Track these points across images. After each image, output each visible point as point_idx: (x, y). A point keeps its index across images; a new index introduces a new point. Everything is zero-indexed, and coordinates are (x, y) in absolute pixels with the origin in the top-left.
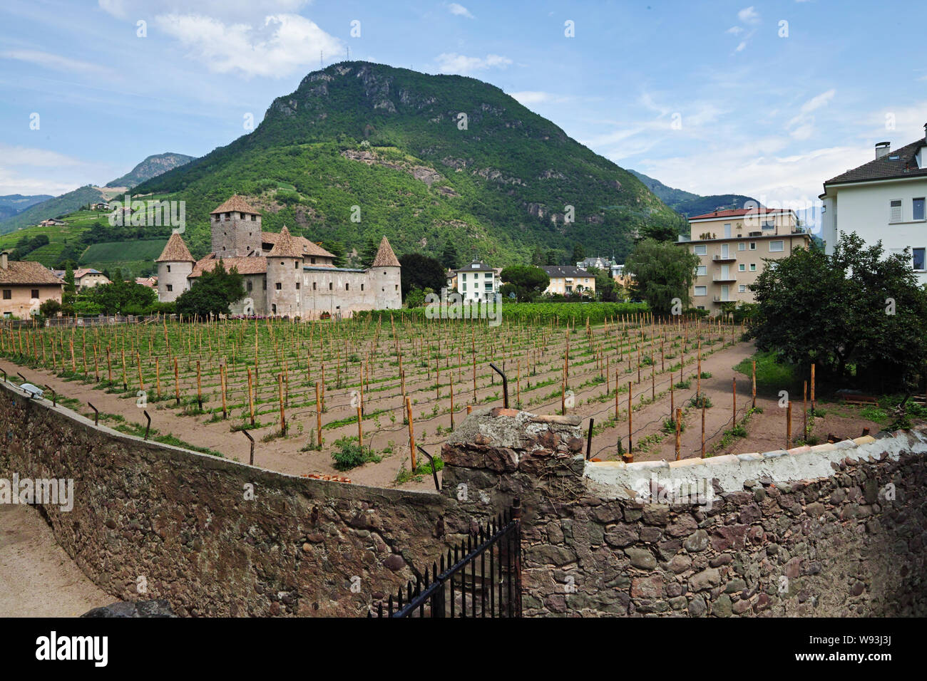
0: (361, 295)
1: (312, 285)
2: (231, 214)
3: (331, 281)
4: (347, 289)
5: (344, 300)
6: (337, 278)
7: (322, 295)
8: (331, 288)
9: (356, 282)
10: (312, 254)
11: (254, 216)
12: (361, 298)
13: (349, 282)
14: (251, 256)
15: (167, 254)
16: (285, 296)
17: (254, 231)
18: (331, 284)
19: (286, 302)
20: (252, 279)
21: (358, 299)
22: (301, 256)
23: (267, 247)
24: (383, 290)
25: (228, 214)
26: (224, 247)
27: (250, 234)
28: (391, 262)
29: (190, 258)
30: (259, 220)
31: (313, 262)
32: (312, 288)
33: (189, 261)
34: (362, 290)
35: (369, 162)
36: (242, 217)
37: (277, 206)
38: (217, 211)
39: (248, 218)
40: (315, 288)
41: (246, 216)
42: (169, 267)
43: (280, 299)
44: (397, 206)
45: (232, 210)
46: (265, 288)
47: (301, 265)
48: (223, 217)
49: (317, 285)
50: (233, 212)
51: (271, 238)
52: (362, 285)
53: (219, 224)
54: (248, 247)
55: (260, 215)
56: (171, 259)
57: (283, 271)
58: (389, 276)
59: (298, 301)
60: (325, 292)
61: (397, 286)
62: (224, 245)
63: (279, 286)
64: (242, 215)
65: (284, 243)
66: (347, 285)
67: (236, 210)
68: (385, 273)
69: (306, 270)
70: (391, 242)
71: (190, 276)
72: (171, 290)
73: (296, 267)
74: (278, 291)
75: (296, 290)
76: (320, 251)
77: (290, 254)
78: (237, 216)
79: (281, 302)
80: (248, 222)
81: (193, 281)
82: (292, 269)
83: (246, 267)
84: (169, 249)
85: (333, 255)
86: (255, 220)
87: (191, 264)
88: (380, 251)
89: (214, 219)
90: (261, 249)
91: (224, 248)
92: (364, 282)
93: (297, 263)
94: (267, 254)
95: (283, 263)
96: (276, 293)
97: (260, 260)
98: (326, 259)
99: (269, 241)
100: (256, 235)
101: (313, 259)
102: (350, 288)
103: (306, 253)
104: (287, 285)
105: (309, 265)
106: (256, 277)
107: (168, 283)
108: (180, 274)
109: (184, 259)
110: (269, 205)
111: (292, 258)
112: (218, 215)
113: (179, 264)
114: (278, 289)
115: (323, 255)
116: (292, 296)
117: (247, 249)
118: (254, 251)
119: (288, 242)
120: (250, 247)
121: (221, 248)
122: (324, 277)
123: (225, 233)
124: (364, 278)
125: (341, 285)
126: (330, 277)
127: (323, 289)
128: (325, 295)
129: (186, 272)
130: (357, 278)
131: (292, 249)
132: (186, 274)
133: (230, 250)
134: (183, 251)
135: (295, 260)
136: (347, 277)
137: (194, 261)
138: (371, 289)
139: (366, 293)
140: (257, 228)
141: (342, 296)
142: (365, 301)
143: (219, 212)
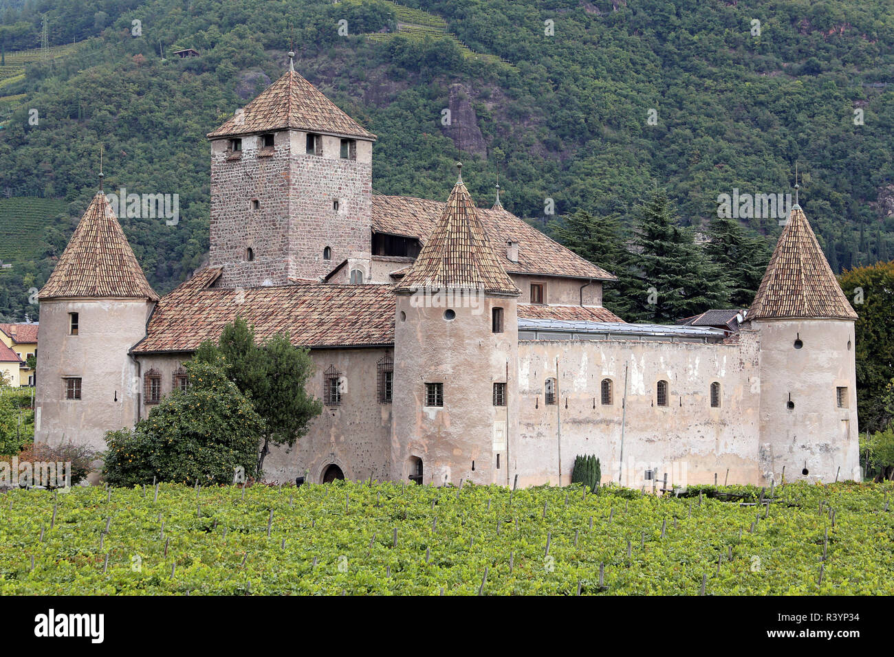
0: (708, 422)
1: (543, 387)
2: (277, 138)
3: (606, 374)
4: (662, 400)
5: (649, 441)
6: (629, 362)
7: (576, 422)
8: (606, 398)
9: (694, 373)
10: (534, 270)
11: (348, 143)
12: (709, 433)
13: (669, 376)
14: (337, 279)
15: (69, 273)
16: (455, 430)
17: (347, 194)
18: (606, 384)
19: (456, 452)
20: (343, 363)
21: (701, 439)
23: (389, 245)
24: (791, 405)
25: (267, 138)
26: (250, 250)
27: (336, 204)
28: (822, 304)
29: (142, 285)
31: (539, 299)
32: (543, 397)
33: (139, 297)
34: (716, 402)
36: (310, 146)
38: (233, 126)
39: (331, 148)
40: (551, 400)
41: (325, 140)
42: (75, 317)
43: (438, 440)
45: (280, 123)
46: (386, 395)
47: (512, 319)
48: (250, 146)
49: (559, 387)
50: (285, 130)
51: (400, 215)
52: (715, 387)
53: (237, 171)
54: (327, 249)
55: (368, 140)
56: (83, 288)
57: (450, 342)
58: (813, 353)
59: (498, 447)
60: (587, 413)
61: (841, 390)
62: (250, 243)
63: (435, 393)
64: (313, 139)
66: (662, 386)
67: (293, 122)
68: (799, 344)
69: (523, 334)
71: (140, 349)
72: (78, 397)
73: (497, 327)
74: (432, 412)
75: (493, 409)
76: (562, 261)
78: (297, 144)
79: (439, 453)
80: (330, 163)
81: (147, 366)
82: (481, 334)
83: (321, 323)
84: (78, 255)
85: (604, 275)
86: (354, 157)
87: (142, 304)
88: (778, 260)
89: (219, 154)
90: (370, 255)
91: (250, 254)
92: (721, 376)
93: (497, 312)
95: (450, 314)
96: (424, 417)
97: (369, 297)
98: (578, 285)
99: (395, 225)
100: (356, 208)
101: (538, 286)
102: (671, 399)
103: (517, 269)
104: (462, 390)
106: (359, 358)
107: (71, 372)
108: (109, 339)
109: (123, 288)
112: (234, 141)
113: (106, 304)
114: (431, 403)
115: (572, 273)
116: (479, 428)
117: (321, 256)
118: (346, 263)
119: (472, 238)
120: (334, 250)
121: (242, 250)
122: (585, 358)
123: (256, 204)
124: (721, 363)
125: (643, 386)
126: (604, 358)
127: (577, 401)
128: (587, 421)
129: (128, 335)
130: (697, 362)
131: (483, 263)
132: (128, 340)
133: (270, 258)
134: (123, 263)
135: (491, 303)
136: (662, 360)
137: (155, 296)
138: (743, 402)
139: (726, 417)
140: (359, 184)
141: (642, 430)
142: (722, 444)
143: (239, 131)
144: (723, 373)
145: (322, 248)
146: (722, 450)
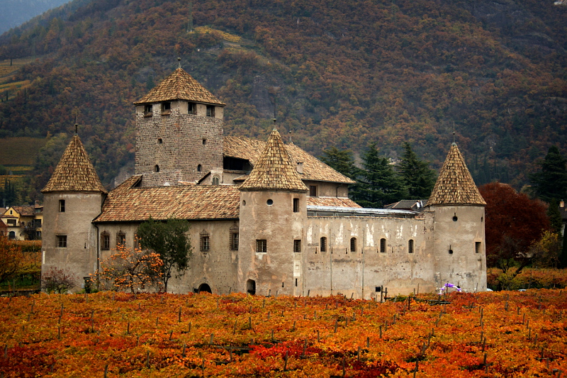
0: (407, 261)
1: (319, 242)
2: (172, 105)
3: (353, 235)
4: (383, 250)
5: (376, 271)
6: (365, 229)
7: (336, 261)
8: (353, 248)
9: (400, 235)
10: (311, 178)
11: (211, 107)
12: (408, 267)
13: (387, 236)
14: (205, 182)
15: (60, 178)
16: (273, 266)
17: (210, 135)
18: (353, 240)
19: (274, 277)
20: (210, 229)
21: (403, 270)
22: (304, 187)
23: (233, 164)
24: (451, 252)
25: (166, 105)
26: (157, 166)
27: (204, 141)
28: (468, 197)
29: (99, 185)
30: (219, 114)
31: (313, 193)
32: (319, 247)
33: (96, 192)
34: (411, 251)
36: (190, 109)
38: (147, 98)
39: (202, 112)
40: (323, 249)
41: (198, 106)
42: (62, 202)
43: (264, 271)
45: (174, 97)
46: (234, 246)
47: (304, 205)
48: (156, 109)
49: (328, 242)
50: (176, 100)
51: (239, 148)
52: (411, 242)
53: (150, 123)
54: (200, 166)
55: (221, 106)
56: (67, 188)
57: (270, 217)
58: (463, 224)
59: (296, 274)
60: (343, 256)
61: (478, 244)
62: (157, 162)
63: (262, 245)
64: (192, 106)
65: (272, 162)
66: (383, 241)
67: (181, 97)
68: (455, 219)
69: (309, 213)
71: (98, 220)
72: (65, 246)
73: (296, 210)
74: (260, 255)
75: (294, 254)
76: (327, 173)
77: (283, 183)
78: (182, 109)
79: (264, 278)
80: (201, 118)
81: (102, 229)
82: (287, 213)
83: (198, 206)
84: (64, 169)
85: (349, 181)
86: (213, 115)
87: (99, 196)
88: (445, 174)
89: (140, 114)
90: (222, 168)
91: (157, 168)
92: (414, 236)
93: (296, 201)
95: (270, 202)
96: (256, 258)
97: (224, 192)
98: (336, 188)
99: (236, 153)
100: (215, 143)
101: (314, 187)
102: (388, 248)
103: (305, 178)
104: (276, 243)
106: (219, 225)
107: (61, 231)
108: (81, 215)
109: (88, 188)
111: (288, 191)
112: (148, 107)
113: (80, 196)
114: (259, 251)
115: (333, 180)
116: (286, 264)
117: (196, 169)
118: (210, 173)
119: (282, 160)
120: (203, 166)
121: (153, 166)
122: (342, 226)
123: (160, 141)
124: (414, 229)
125: (372, 241)
126: (352, 226)
127: (338, 249)
128: (343, 261)
129: (92, 212)
130: (402, 228)
131: (288, 173)
132: (91, 215)
133: (168, 171)
134: (88, 173)
135: (293, 196)
136: (383, 227)
137: (105, 192)
138: (426, 250)
139: (416, 258)
140: (216, 130)
141: (372, 265)
142: (414, 273)
143: (151, 101)
144: (415, 234)
145: (197, 165)
146: (414, 276)
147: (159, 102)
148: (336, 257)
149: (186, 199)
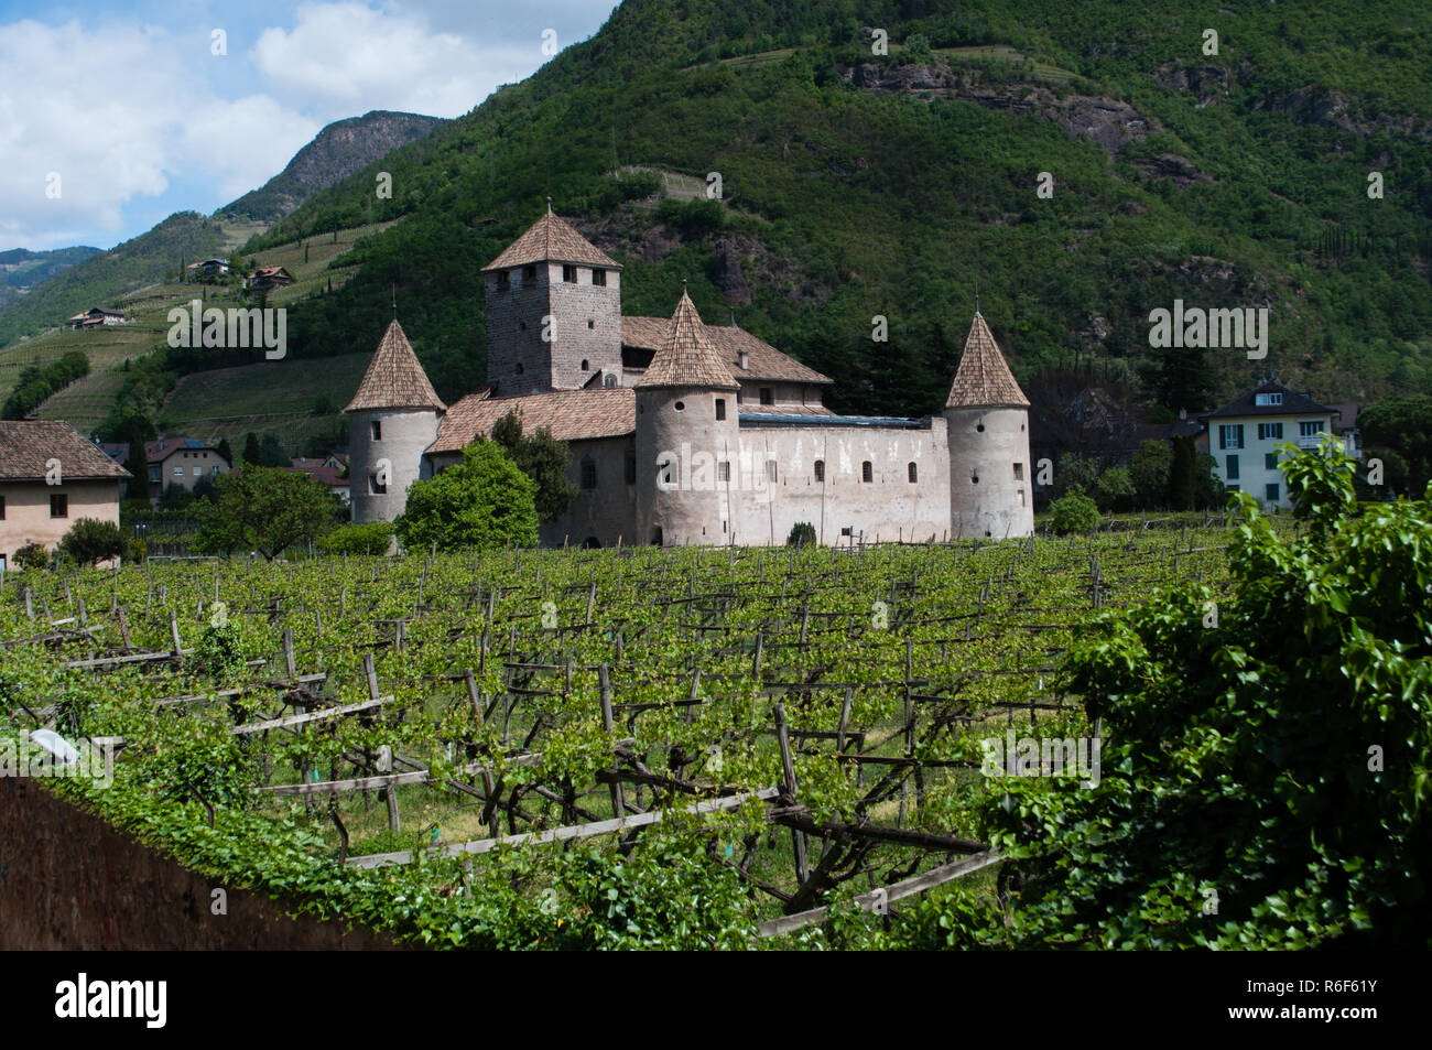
0: (906, 496)
2: (539, 269)
3: (819, 456)
4: (867, 476)
5: (857, 512)
6: (837, 446)
7: (792, 496)
8: (819, 476)
9: (894, 455)
10: (762, 376)
11: (599, 276)
12: (908, 505)
13: (872, 458)
14: (593, 387)
15: (372, 391)
16: (687, 503)
17: (600, 316)
18: (819, 465)
19: (689, 521)
20: (597, 455)
21: (901, 510)
22: (732, 382)
23: (636, 358)
24: (974, 479)
25: (531, 270)
26: (520, 365)
27: (591, 325)
28: (1001, 395)
29: (432, 397)
30: (613, 280)
31: (767, 399)
33: (428, 409)
34: (913, 478)
35: (926, 96)
36: (566, 278)
37: (662, 242)
38: (501, 262)
39: (585, 277)
41: (579, 270)
42: (377, 426)
44: (1014, 224)
45: (540, 257)
46: (631, 478)
47: (733, 408)
48: (516, 279)
49: (779, 468)
50: (545, 263)
51: (647, 333)
52: (912, 466)
53: (507, 300)
54: (586, 362)
55: (616, 269)
56: (384, 403)
57: (682, 429)
58: (993, 436)
59: (724, 516)
60: (803, 489)
61: (1017, 467)
62: (519, 359)
64: (569, 273)
65: (683, 346)
66: (867, 466)
67: (552, 256)
68: (981, 429)
69: (746, 423)
70: (997, 333)
71: (433, 450)
72: (384, 490)
73: (721, 415)
76: (787, 368)
77: (698, 377)
78: (555, 274)
79: (675, 522)
80: (584, 290)
81: (438, 464)
82: (705, 420)
83: (578, 421)
84: (379, 377)
85: (822, 378)
86: (603, 284)
87: (433, 415)
88: (964, 360)
89: (493, 286)
90: (619, 365)
91: (519, 368)
92: (917, 457)
93: (720, 403)
94: (633, 380)
95: (680, 406)
96: (662, 493)
97: (618, 398)
98: (802, 390)
99: (642, 340)
100: (606, 326)
101: (766, 390)
102: (875, 476)
103: (745, 375)
105: (754, 406)
106: (608, 448)
108: (405, 445)
109: (416, 402)
110: (637, 239)
111: (705, 389)
112: (504, 275)
113: (404, 416)
115: (795, 378)
116: (708, 500)
117: (580, 367)
118: (600, 373)
119: (697, 342)
120: (591, 362)
121: (513, 366)
122: (799, 443)
123: (524, 326)
124: (917, 445)
125: (850, 466)
126: (815, 442)
127: (795, 479)
128: (803, 496)
129: (422, 438)
130: (896, 445)
131: (707, 362)
132: (421, 443)
133: (537, 371)
134: (415, 379)
135: (715, 396)
136: (866, 443)
137: (443, 407)
138: (936, 478)
139: (922, 491)
140: (609, 307)
141: (850, 502)
142: (919, 513)
143: (507, 265)
144: (918, 454)
145: (580, 361)
146: (919, 518)
147: (519, 266)
148: (791, 489)
149: (562, 411)
